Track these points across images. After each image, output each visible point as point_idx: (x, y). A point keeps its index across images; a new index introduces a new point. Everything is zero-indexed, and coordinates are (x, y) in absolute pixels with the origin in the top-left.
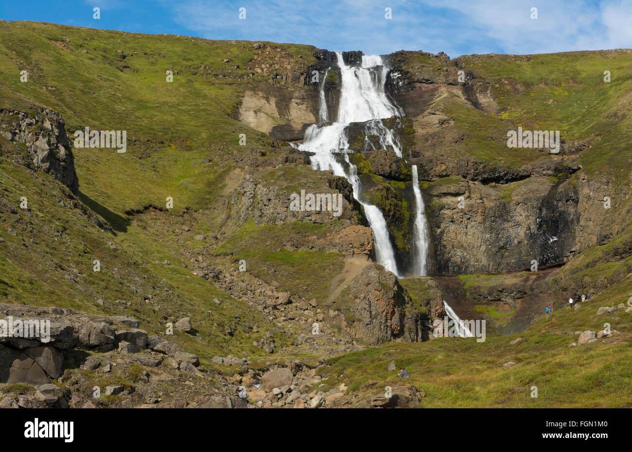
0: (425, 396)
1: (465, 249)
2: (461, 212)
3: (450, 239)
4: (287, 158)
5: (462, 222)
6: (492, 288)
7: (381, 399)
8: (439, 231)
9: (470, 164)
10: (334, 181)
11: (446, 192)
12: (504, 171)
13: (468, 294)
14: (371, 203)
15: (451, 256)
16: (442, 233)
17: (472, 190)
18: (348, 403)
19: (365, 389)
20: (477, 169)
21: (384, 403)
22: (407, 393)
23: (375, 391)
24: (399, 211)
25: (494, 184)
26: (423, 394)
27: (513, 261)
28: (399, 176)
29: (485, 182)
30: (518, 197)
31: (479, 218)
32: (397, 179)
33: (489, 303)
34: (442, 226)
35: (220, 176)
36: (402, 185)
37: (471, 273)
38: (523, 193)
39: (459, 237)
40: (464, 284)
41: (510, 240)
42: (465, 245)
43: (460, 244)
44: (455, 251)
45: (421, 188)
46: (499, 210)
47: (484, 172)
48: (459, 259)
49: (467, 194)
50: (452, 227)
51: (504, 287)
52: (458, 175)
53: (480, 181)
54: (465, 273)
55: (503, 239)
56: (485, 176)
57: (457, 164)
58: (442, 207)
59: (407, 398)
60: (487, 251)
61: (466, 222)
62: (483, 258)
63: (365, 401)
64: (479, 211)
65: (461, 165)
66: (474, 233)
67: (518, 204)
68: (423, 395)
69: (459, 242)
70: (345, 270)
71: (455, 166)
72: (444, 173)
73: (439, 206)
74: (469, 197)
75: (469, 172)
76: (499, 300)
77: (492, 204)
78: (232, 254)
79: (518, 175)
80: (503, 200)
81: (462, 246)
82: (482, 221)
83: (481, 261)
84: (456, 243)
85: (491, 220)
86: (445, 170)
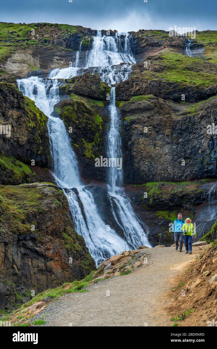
1: (153, 159)
2: (150, 126)
3: (139, 150)
6: (174, 194)
8: (130, 143)
11: (137, 108)
12: (193, 90)
13: (151, 200)
15: (140, 166)
16: (133, 144)
20: (168, 89)
27: (196, 169)
28: (98, 96)
29: (175, 100)
30: (202, 111)
31: (167, 131)
32: (97, 99)
33: (170, 209)
34: (133, 139)
36: (100, 104)
37: (157, 181)
38: (207, 107)
39: (148, 148)
40: (149, 191)
42: (153, 155)
43: (149, 154)
44: (144, 160)
45: (117, 105)
46: (185, 124)
47: (174, 92)
48: (147, 168)
49: (156, 109)
50: (142, 140)
51: (184, 193)
52: (150, 93)
53: (171, 99)
54: (152, 180)
55: (188, 150)
56: (176, 95)
57: (150, 84)
61: (155, 135)
62: (169, 168)
64: (167, 124)
65: (153, 86)
69: (148, 153)
71: (148, 86)
72: (138, 93)
73: (130, 120)
74: (158, 112)
75: (161, 91)
76: (180, 206)
77: (179, 118)
79: (205, 94)
80: (190, 115)
81: (150, 156)
82: (170, 133)
83: (167, 170)
84: (144, 154)
85: (178, 133)
86: (139, 90)
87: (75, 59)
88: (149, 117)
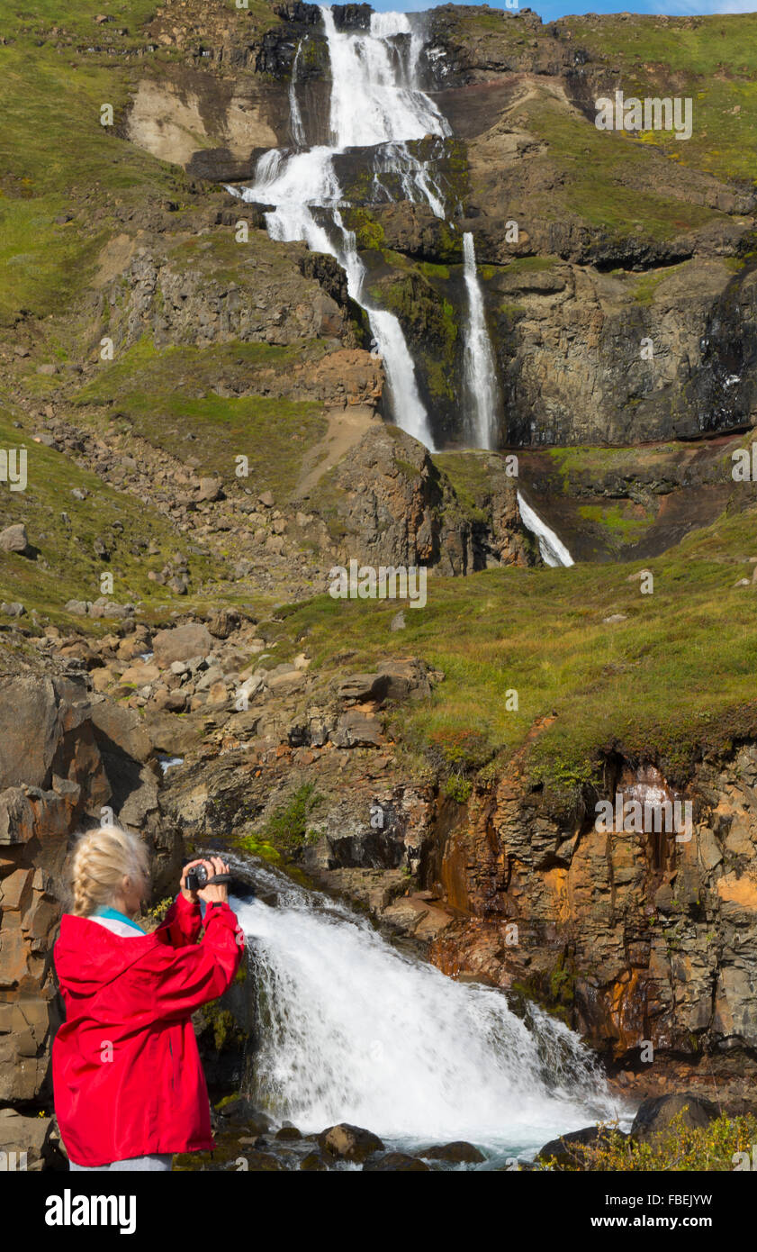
0: (444, 680)
1: (563, 398)
2: (557, 326)
3: (533, 378)
4: (219, 215)
5: (558, 344)
6: (614, 472)
7: (357, 684)
8: (513, 362)
9: (577, 232)
10: (311, 261)
11: (527, 286)
12: (641, 245)
13: (566, 484)
14: (382, 305)
15: (536, 412)
16: (520, 365)
17: (578, 284)
18: (298, 691)
19: (332, 665)
20: (589, 243)
21: (362, 692)
22: (409, 674)
23: (348, 668)
24: (436, 322)
25: (620, 271)
26: (440, 676)
27: (655, 421)
28: (438, 253)
29: (604, 267)
30: (666, 298)
31: (591, 338)
32: (435, 260)
33: (606, 502)
34: (520, 352)
35: (89, 250)
36: (443, 271)
37: (573, 444)
38: (676, 289)
39: (551, 374)
40: (559, 466)
41: (650, 382)
42: (562, 390)
43: (553, 388)
44: (544, 400)
45: (480, 276)
46: (629, 323)
47: (603, 249)
48: (552, 417)
49: (568, 290)
50: (540, 354)
51: (635, 471)
52: (552, 253)
53: (595, 265)
54: (563, 444)
55: (635, 379)
56: (605, 255)
57: (552, 232)
58: (520, 316)
59: (407, 683)
60: (605, 401)
61: (566, 346)
62: (597, 416)
63: (327, 688)
64: (592, 323)
65: (558, 235)
66: (580, 367)
67: (667, 312)
68: (441, 678)
69: (552, 383)
70: (329, 435)
71: (546, 235)
72: (525, 250)
73: (514, 313)
74: (572, 296)
75: (574, 248)
76: (626, 496)
77: (617, 311)
78: (111, 402)
79: (667, 253)
80: (639, 304)
81: (557, 391)
82: (596, 343)
83: (593, 422)
84: (545, 386)
85: (614, 342)
86: (528, 243)
87: (288, 104)
88: (553, 307)
